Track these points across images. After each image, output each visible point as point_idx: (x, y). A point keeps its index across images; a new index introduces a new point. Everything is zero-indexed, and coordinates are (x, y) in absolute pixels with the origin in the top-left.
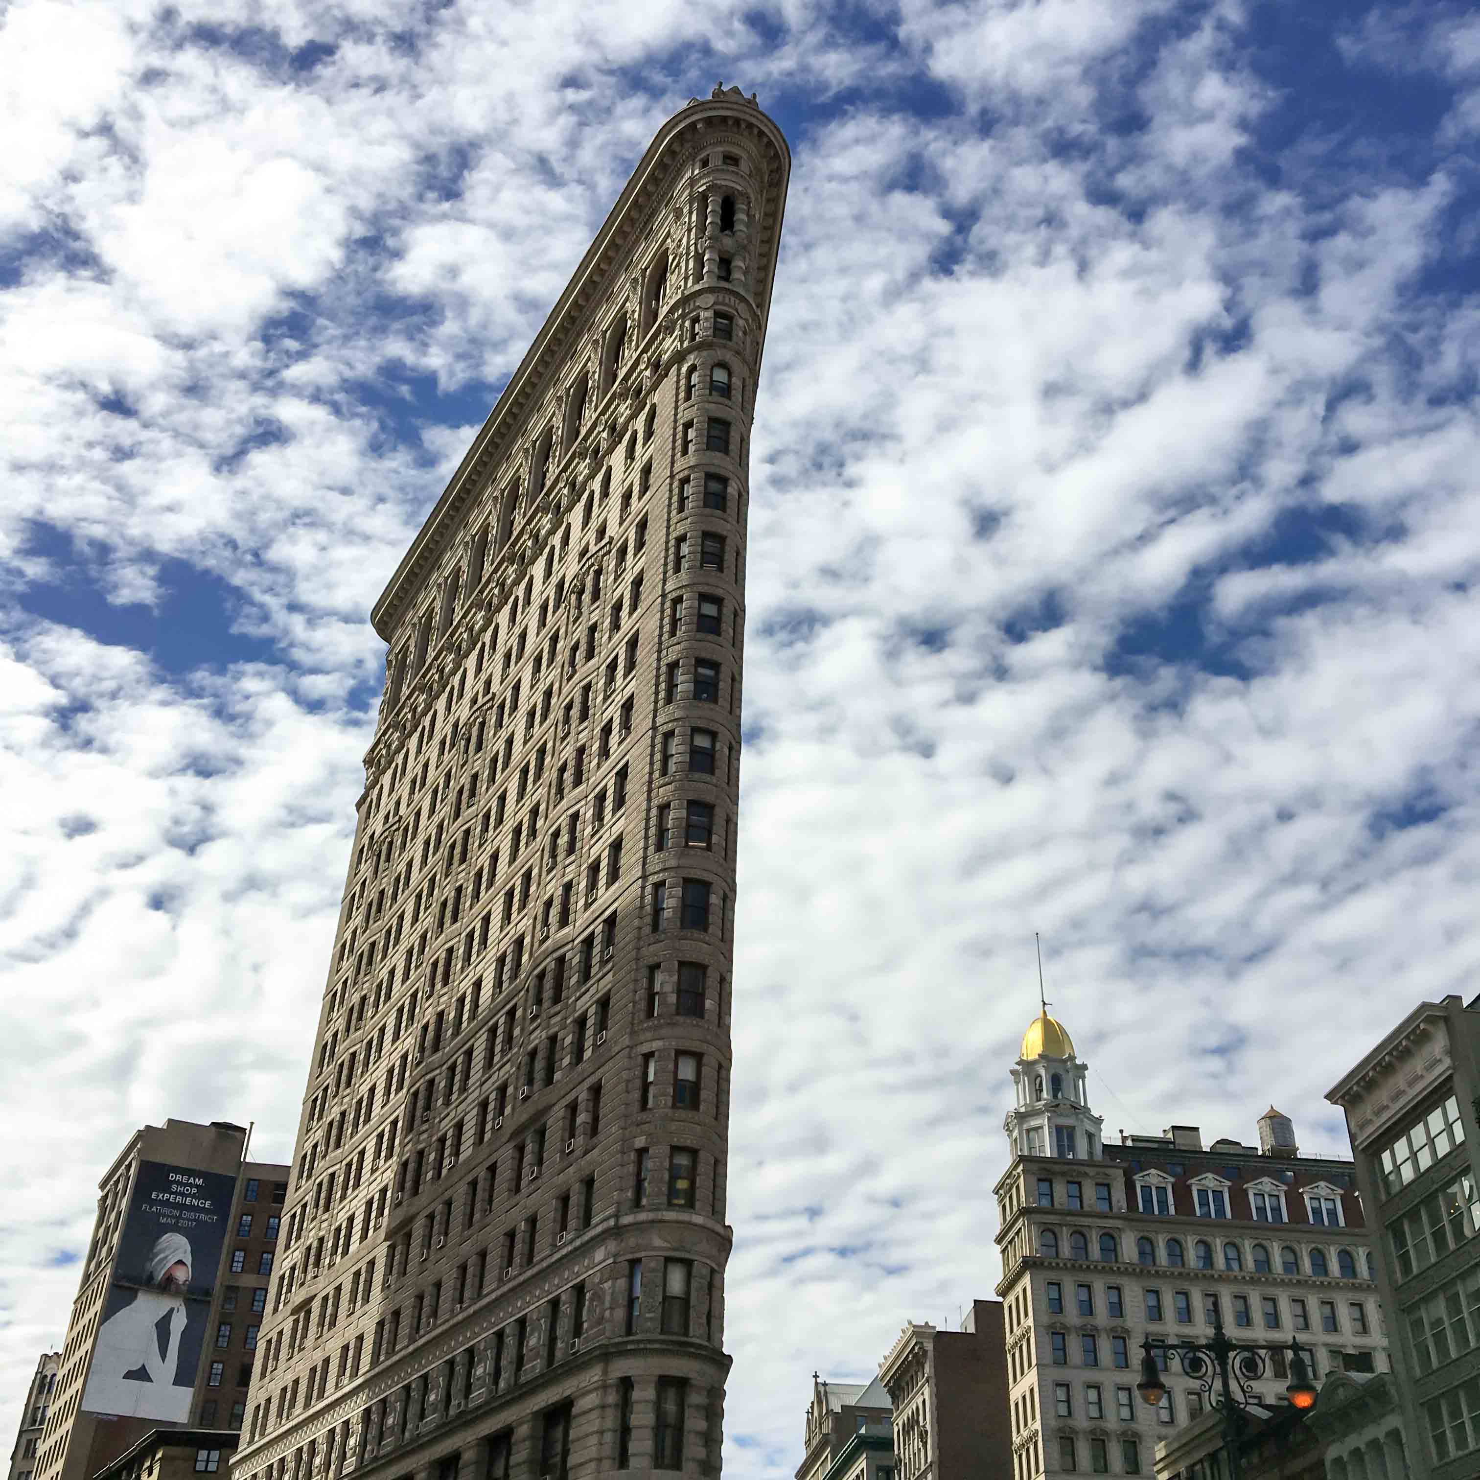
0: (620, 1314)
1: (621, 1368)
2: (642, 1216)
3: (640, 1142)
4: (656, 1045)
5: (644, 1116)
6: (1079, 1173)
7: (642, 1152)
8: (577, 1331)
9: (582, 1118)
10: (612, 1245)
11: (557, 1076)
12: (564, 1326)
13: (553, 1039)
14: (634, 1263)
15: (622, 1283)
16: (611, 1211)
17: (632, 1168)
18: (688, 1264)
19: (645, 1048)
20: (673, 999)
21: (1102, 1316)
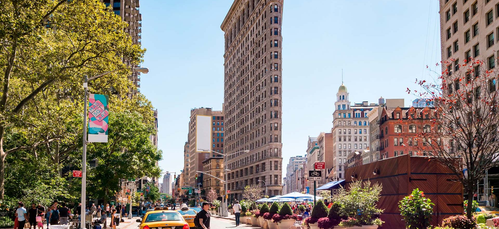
0: (270, 154)
1: (270, 160)
2: (272, 143)
3: (271, 134)
4: (272, 122)
5: (271, 131)
6: (346, 112)
7: (271, 136)
8: (265, 156)
9: (264, 130)
10: (268, 146)
11: (260, 123)
12: (264, 155)
13: (259, 118)
14: (271, 148)
15: (270, 151)
16: (268, 142)
17: (270, 137)
18: (277, 148)
19: (271, 122)
20: (274, 116)
21: (347, 134)
